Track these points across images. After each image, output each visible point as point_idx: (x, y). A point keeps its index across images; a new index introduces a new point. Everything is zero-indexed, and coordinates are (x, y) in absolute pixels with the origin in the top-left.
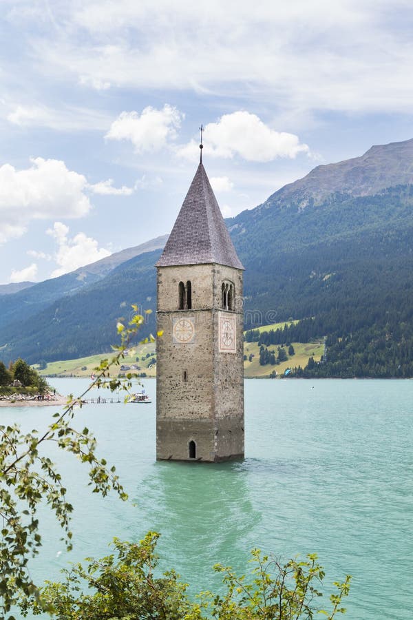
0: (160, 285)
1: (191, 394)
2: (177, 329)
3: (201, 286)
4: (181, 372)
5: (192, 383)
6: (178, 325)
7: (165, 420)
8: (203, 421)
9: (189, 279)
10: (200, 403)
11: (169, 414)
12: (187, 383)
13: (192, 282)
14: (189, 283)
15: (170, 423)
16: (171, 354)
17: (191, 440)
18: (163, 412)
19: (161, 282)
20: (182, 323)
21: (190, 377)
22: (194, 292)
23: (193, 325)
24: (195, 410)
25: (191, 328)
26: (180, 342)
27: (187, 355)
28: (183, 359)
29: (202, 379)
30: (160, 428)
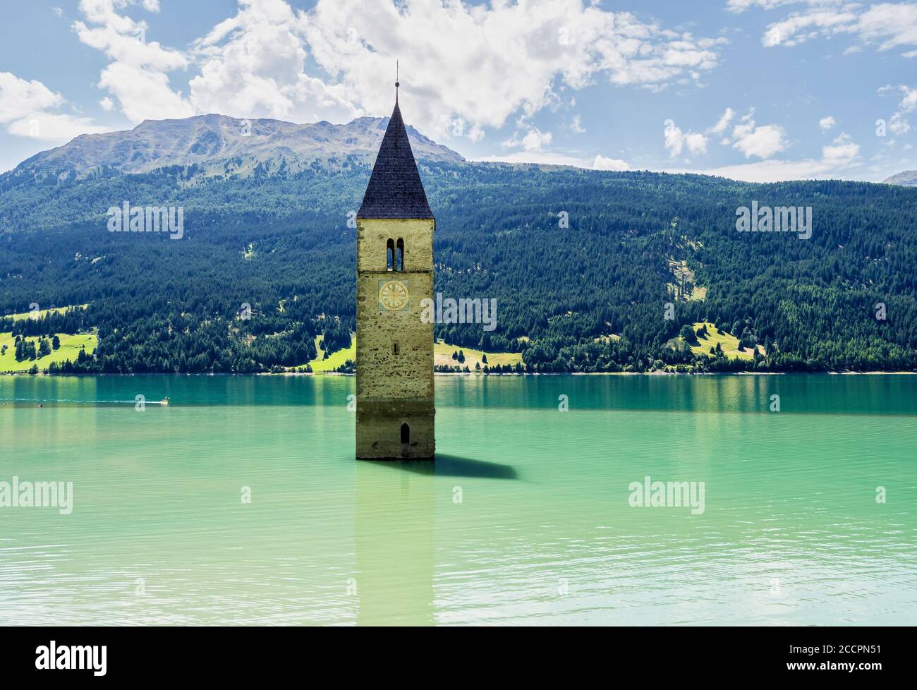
0: (362, 241)
1: (404, 369)
2: (385, 293)
3: (416, 245)
4: (390, 343)
5: (405, 357)
6: (387, 289)
7: (368, 401)
8: (420, 400)
9: (401, 236)
10: (415, 379)
11: (375, 393)
12: (398, 356)
13: (404, 240)
14: (401, 241)
15: (375, 403)
16: (376, 323)
17: (403, 423)
18: (366, 391)
19: (363, 238)
20: (391, 286)
21: (402, 349)
22: (408, 252)
23: (407, 290)
24: (409, 388)
25: (403, 293)
26: (388, 308)
27: (398, 324)
28: (392, 328)
29: (418, 352)
30: (361, 409)
